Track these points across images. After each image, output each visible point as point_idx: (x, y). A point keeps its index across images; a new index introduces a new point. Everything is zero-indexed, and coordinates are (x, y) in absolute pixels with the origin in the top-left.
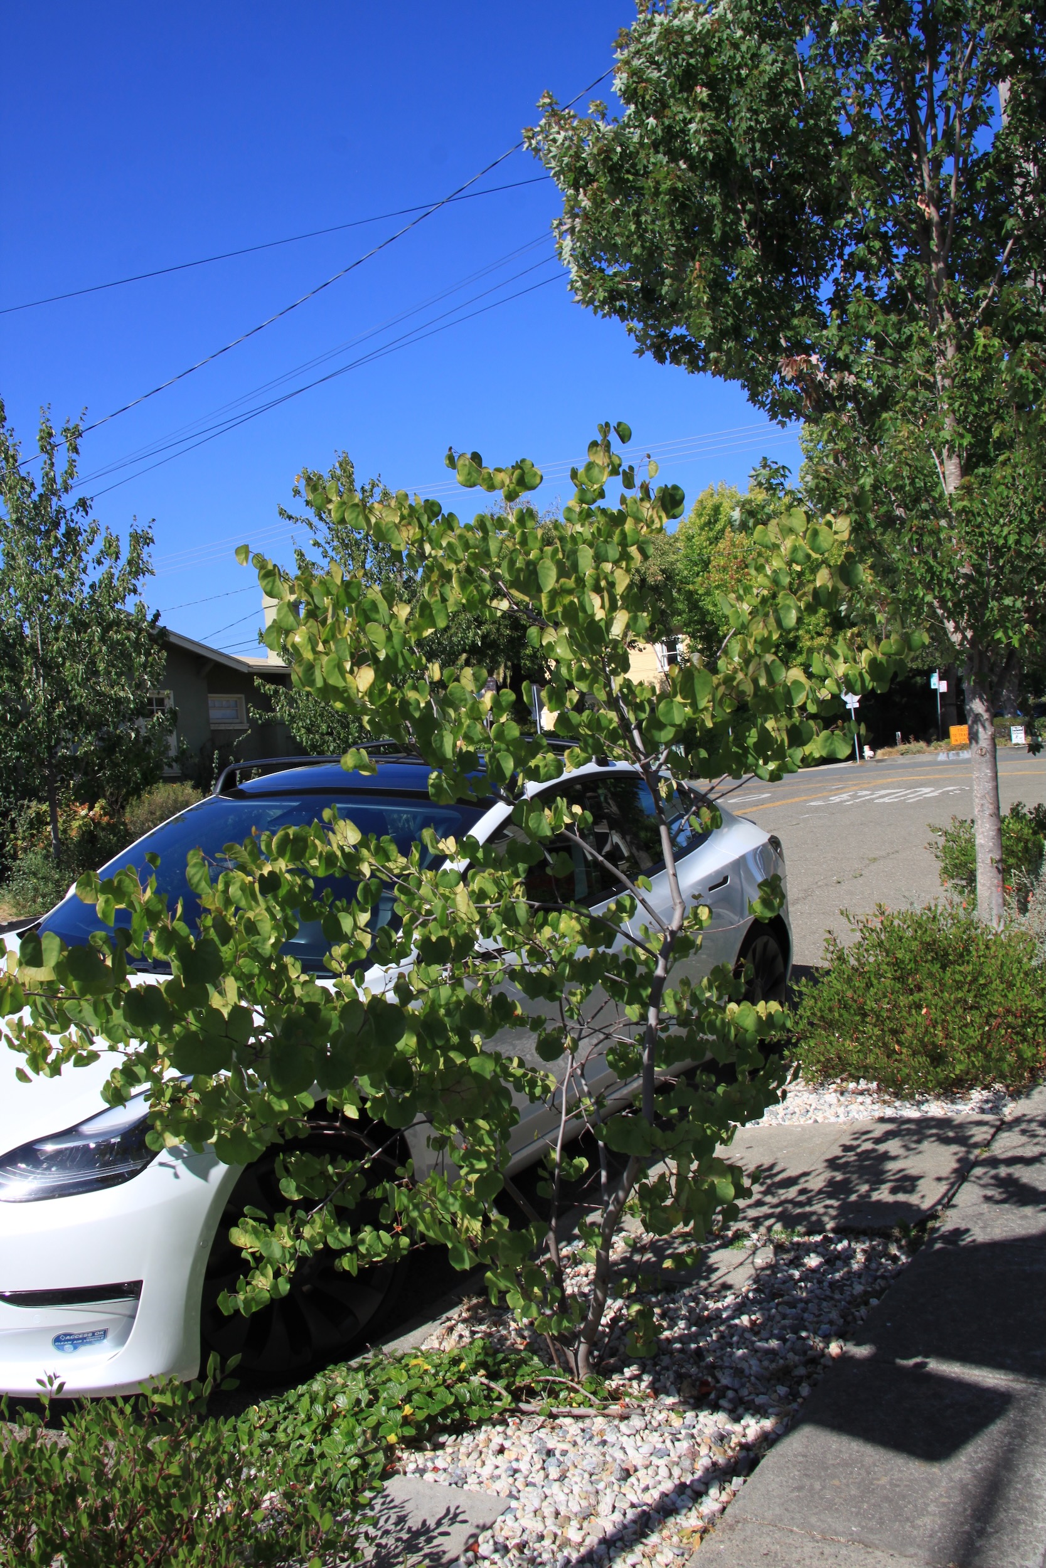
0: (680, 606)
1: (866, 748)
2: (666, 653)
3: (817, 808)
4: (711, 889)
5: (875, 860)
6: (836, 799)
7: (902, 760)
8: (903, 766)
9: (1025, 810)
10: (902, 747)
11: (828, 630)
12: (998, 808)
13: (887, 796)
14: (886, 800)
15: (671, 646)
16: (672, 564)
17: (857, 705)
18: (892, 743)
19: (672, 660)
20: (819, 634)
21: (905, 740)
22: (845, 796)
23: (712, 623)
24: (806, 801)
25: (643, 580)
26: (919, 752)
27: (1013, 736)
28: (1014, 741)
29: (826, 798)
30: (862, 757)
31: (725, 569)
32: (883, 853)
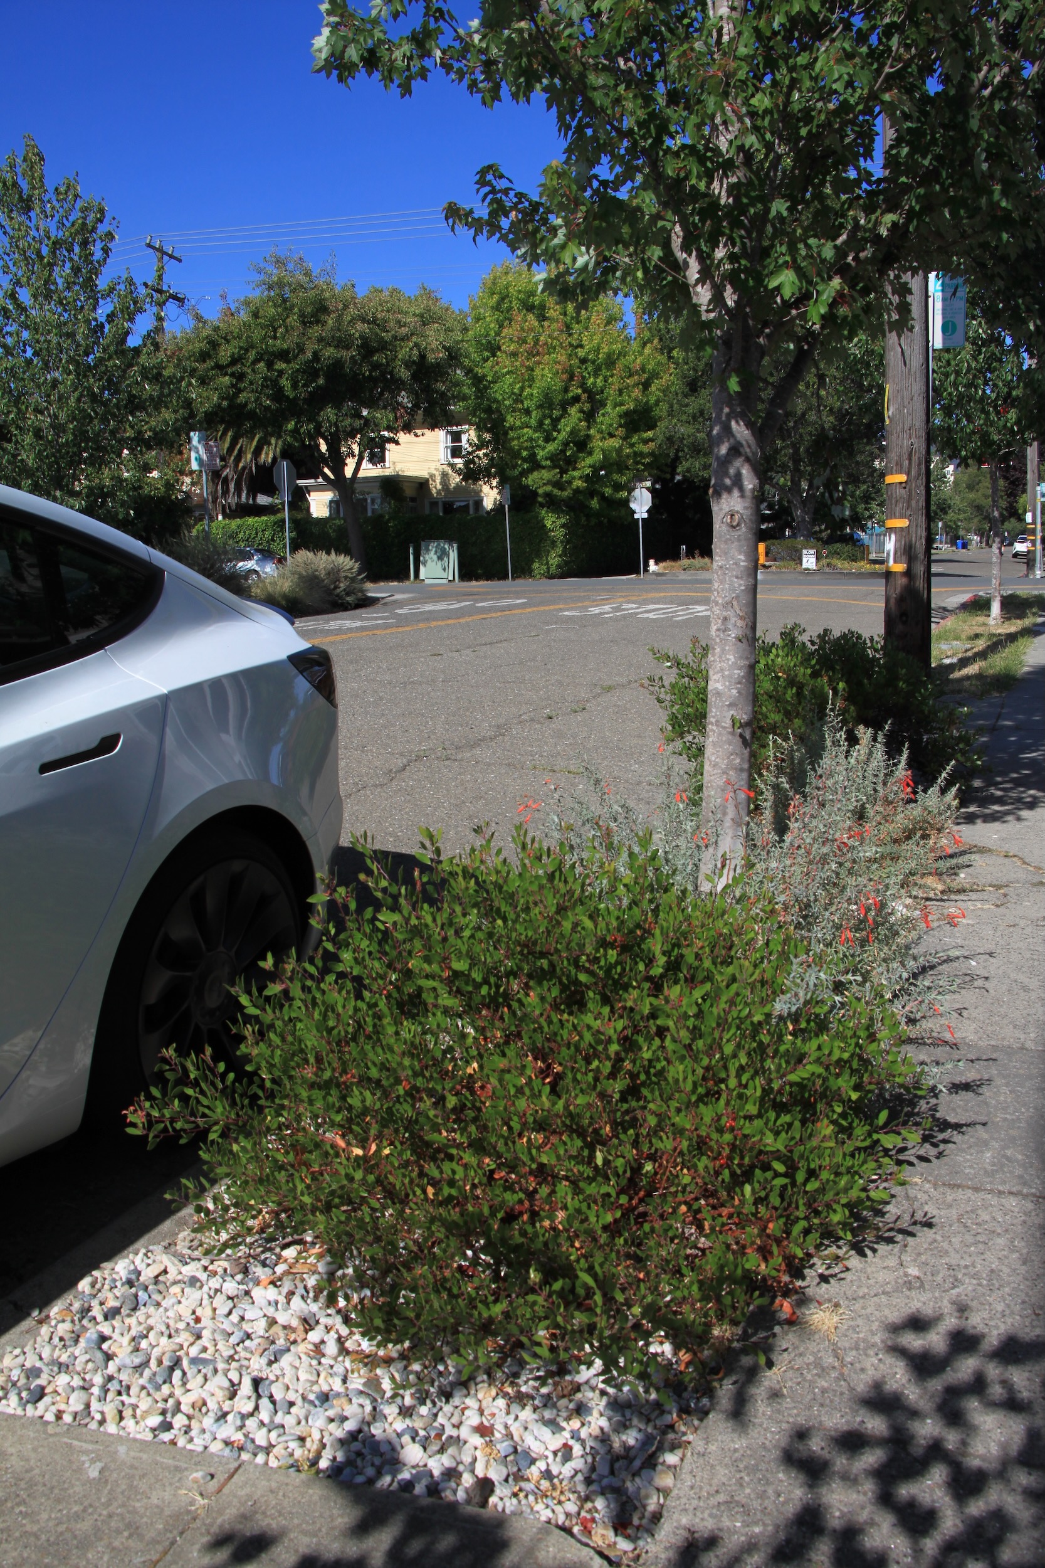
0: (466, 390)
1: (652, 562)
2: (450, 444)
3: (570, 619)
4: (45, 768)
5: (609, 689)
6: (595, 610)
7: (683, 576)
8: (683, 582)
9: (805, 638)
10: (685, 562)
11: (621, 432)
12: (754, 628)
13: (652, 611)
14: (651, 615)
15: (456, 437)
16: (458, 342)
17: (645, 516)
18: (676, 557)
19: (456, 452)
20: (611, 435)
21: (690, 554)
22: (607, 608)
23: (498, 410)
24: (561, 610)
25: (423, 357)
26: (702, 568)
27: (804, 560)
28: (805, 565)
29: (586, 608)
30: (646, 570)
31: (514, 354)
32: (624, 680)
